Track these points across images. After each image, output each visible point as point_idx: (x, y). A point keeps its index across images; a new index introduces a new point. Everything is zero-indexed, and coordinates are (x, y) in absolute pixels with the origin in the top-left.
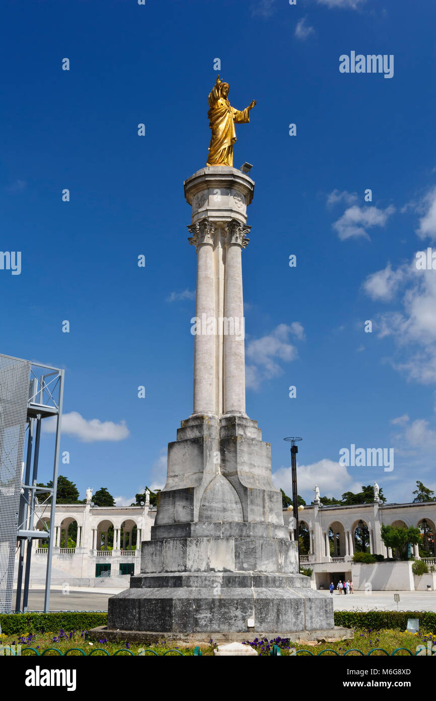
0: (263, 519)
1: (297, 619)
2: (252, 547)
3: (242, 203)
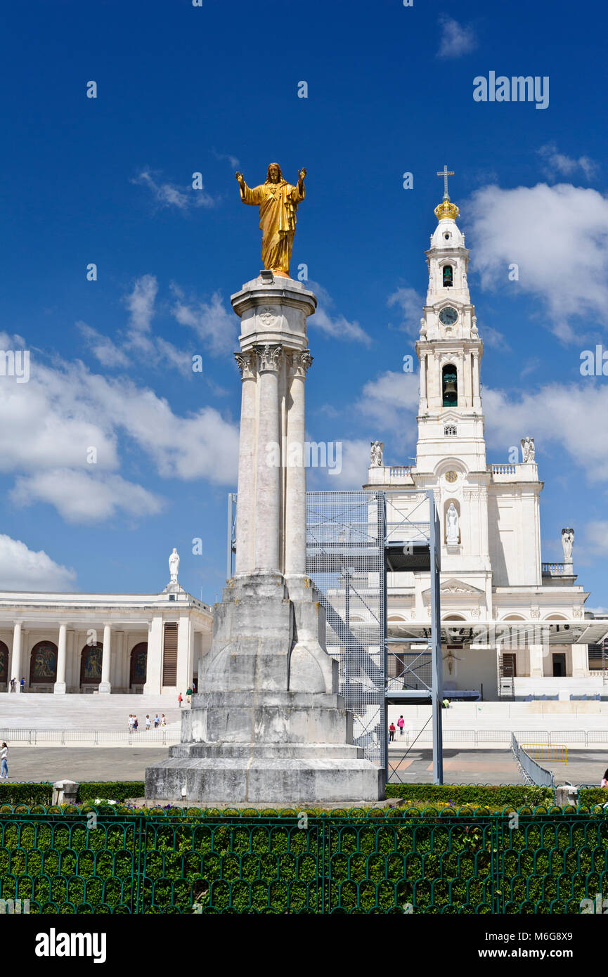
0: (252, 687)
1: (234, 790)
2: (216, 717)
3: (272, 317)
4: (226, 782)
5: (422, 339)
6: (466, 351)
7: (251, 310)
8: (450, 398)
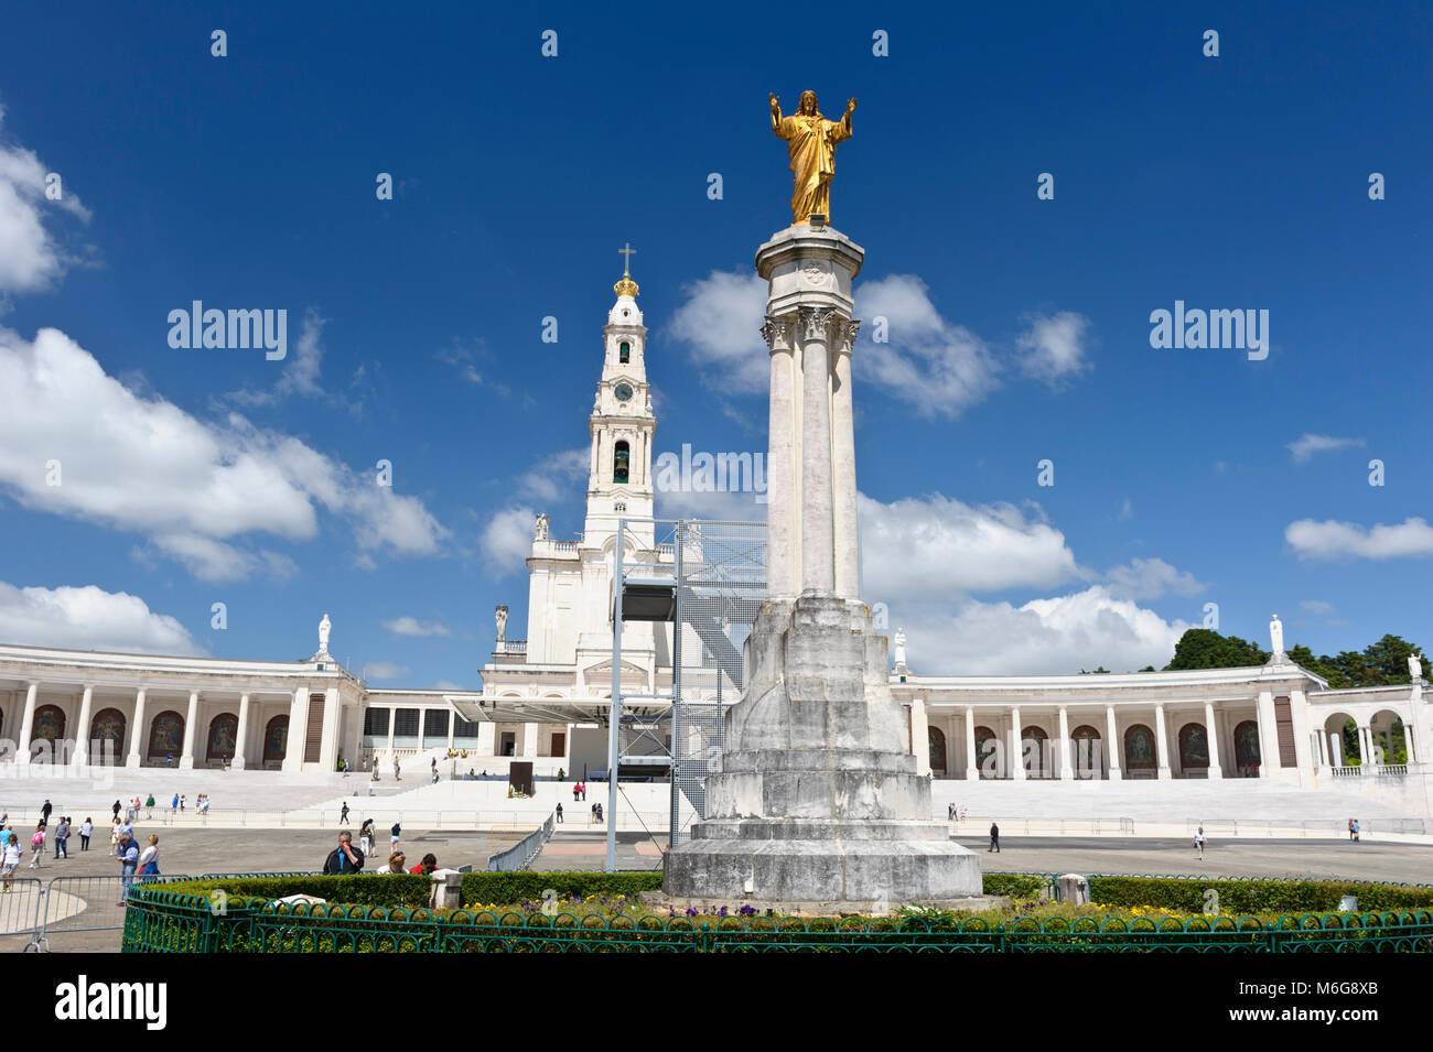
0: (823, 744)
1: (826, 883)
2: (782, 783)
3: (821, 274)
4: (815, 873)
5: (596, 413)
6: (640, 429)
7: (791, 263)
8: (621, 475)
